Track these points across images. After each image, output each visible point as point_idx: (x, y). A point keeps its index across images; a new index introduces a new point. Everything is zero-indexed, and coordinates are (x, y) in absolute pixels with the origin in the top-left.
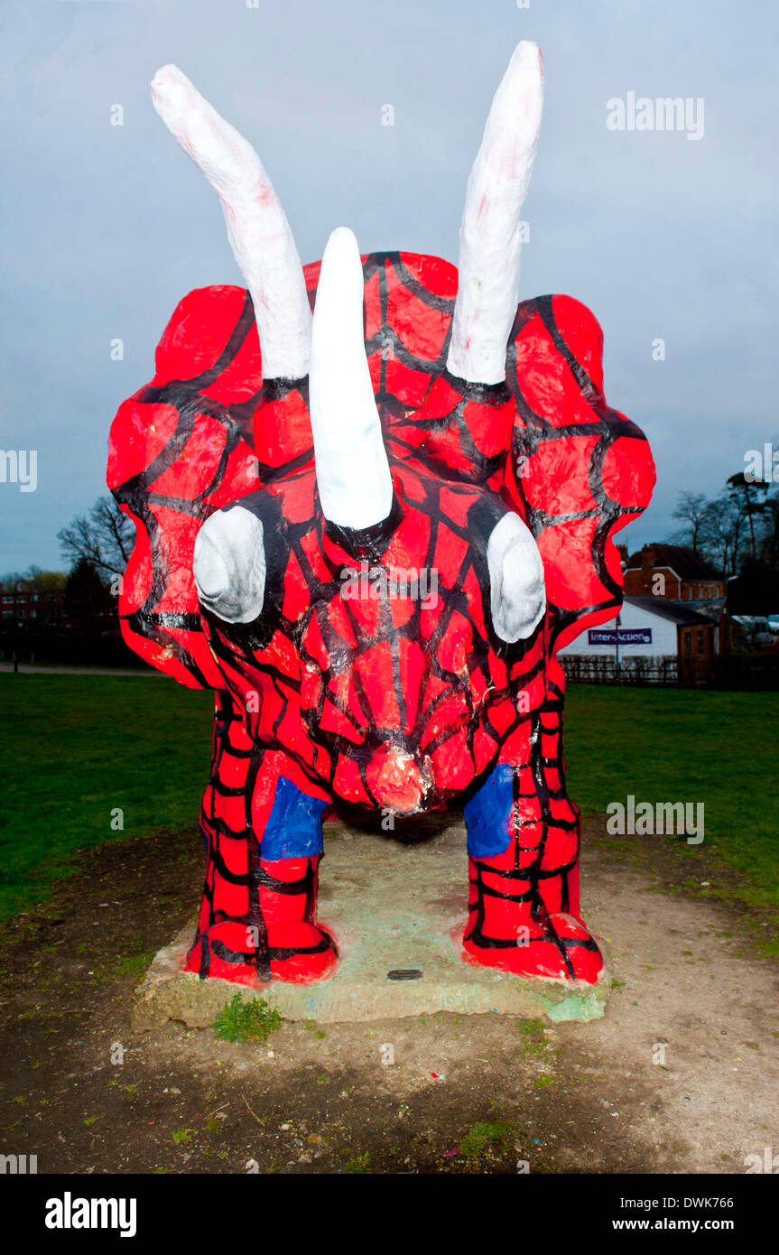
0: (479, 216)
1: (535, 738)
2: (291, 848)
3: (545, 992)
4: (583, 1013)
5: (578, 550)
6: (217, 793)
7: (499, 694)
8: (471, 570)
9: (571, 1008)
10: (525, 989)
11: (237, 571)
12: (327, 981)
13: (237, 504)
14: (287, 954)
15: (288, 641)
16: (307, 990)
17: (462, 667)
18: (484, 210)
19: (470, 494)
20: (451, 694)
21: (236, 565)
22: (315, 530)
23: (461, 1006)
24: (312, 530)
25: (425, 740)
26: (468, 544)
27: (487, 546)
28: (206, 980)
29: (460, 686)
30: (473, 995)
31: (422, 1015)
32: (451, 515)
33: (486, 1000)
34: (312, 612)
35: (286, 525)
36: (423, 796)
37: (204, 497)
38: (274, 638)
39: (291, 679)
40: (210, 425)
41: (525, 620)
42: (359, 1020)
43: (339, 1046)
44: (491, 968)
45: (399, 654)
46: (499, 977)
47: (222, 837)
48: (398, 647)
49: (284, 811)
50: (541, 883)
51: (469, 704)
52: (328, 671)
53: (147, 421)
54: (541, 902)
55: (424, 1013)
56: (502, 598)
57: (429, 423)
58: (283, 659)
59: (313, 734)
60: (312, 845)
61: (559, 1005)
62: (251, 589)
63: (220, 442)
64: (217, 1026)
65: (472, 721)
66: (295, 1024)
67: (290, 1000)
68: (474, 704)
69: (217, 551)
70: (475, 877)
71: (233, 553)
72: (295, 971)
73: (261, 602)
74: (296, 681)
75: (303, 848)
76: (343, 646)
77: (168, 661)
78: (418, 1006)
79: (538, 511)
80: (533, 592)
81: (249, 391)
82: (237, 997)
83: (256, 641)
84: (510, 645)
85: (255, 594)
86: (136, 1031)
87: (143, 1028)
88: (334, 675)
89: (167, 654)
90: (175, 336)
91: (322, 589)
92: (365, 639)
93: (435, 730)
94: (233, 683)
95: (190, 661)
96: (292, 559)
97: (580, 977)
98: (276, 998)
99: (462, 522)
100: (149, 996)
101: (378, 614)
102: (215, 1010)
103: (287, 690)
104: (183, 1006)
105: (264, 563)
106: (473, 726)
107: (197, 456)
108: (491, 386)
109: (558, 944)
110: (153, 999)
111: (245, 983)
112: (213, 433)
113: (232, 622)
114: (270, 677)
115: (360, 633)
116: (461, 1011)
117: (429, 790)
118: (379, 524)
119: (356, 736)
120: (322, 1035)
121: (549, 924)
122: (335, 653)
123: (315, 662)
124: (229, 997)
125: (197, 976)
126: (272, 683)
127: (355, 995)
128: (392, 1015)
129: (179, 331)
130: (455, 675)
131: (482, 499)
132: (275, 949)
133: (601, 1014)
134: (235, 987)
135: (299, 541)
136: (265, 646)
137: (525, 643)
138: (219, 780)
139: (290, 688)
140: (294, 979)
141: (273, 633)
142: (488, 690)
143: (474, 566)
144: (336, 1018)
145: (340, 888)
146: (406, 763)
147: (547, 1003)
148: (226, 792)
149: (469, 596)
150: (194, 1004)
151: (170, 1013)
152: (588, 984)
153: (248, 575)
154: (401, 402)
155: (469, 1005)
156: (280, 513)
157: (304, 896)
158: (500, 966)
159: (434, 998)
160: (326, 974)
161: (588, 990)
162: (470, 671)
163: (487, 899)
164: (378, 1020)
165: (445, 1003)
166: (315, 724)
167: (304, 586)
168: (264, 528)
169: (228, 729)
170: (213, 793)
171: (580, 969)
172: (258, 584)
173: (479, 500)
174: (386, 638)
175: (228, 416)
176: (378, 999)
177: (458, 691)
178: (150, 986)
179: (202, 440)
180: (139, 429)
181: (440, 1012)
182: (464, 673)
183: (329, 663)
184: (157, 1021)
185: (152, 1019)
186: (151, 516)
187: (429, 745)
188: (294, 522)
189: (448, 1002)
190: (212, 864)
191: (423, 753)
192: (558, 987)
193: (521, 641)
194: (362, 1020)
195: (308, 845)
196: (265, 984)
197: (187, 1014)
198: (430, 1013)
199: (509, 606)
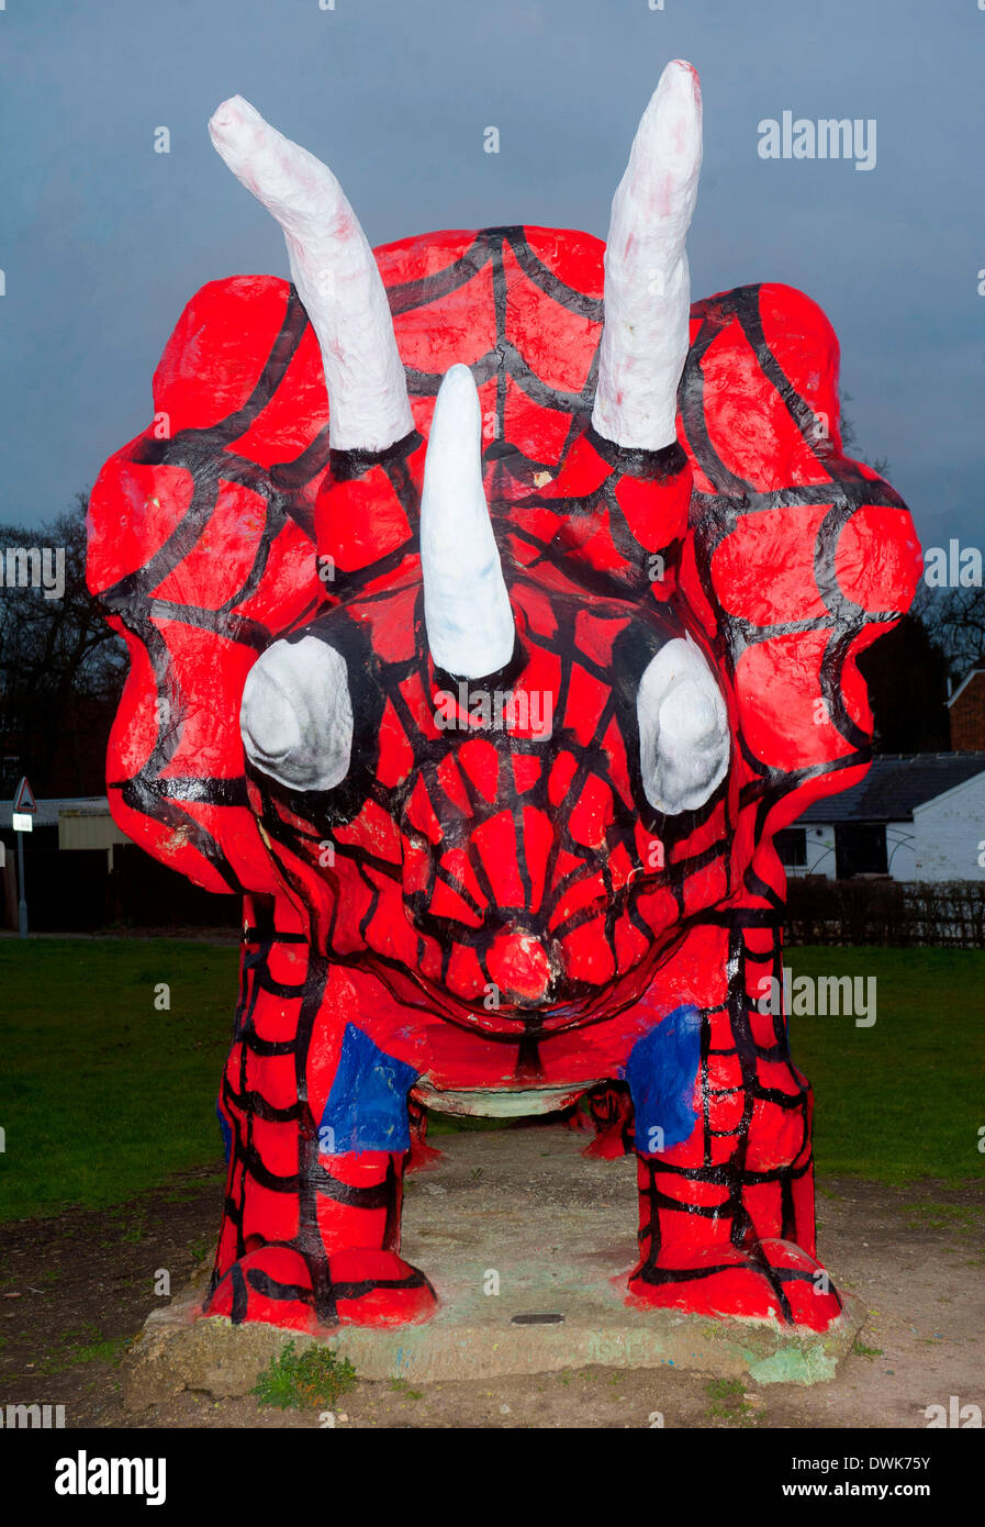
0: (626, 256)
1: (733, 968)
2: (364, 1136)
3: (746, 1340)
4: (804, 1373)
5: (799, 679)
6: (250, 1054)
7: (653, 878)
8: (614, 723)
9: (786, 1364)
10: (717, 1336)
11: (313, 722)
12: (422, 1326)
13: (308, 633)
14: (361, 1289)
15: (384, 813)
16: (393, 1337)
17: (599, 841)
18: (631, 250)
19: (618, 617)
20: (585, 872)
21: (311, 715)
22: (417, 674)
23: (621, 1358)
24: (414, 672)
25: (553, 924)
26: (610, 688)
27: (638, 689)
28: (241, 1326)
29: (596, 863)
30: (639, 1342)
31: (562, 1370)
32: (589, 652)
33: (658, 1349)
34: (417, 775)
35: (378, 665)
36: (550, 983)
37: (234, 605)
38: (364, 809)
39: (383, 862)
40: (241, 496)
41: (693, 784)
42: (470, 1378)
43: (442, 1408)
44: (667, 1310)
45: (523, 824)
46: (679, 1321)
47: (258, 1121)
48: (522, 816)
49: (354, 1077)
50: (746, 1190)
51: (608, 884)
52: (439, 845)
53: (147, 490)
54: (749, 1222)
55: (566, 1367)
56: (657, 756)
57: (566, 505)
58: (375, 835)
59: (420, 922)
60: (395, 1135)
61: (767, 1360)
62: (333, 747)
63: (257, 522)
64: (257, 1392)
65: (613, 906)
66: (377, 1385)
67: (367, 1352)
68: (614, 886)
69: (284, 696)
70: (647, 1185)
71: (307, 699)
72: (375, 1310)
73: (348, 762)
74: (391, 865)
75: (382, 1138)
76: (456, 816)
77: (179, 851)
78: (557, 1357)
79: (737, 620)
80: (708, 746)
81: (298, 444)
82: (290, 1348)
83: (337, 814)
84: (670, 818)
85: (338, 753)
86: (135, 1408)
87: (147, 1402)
88: (447, 850)
89: (179, 839)
90: (183, 360)
91: (429, 748)
92: (483, 807)
93: (566, 913)
94: (293, 875)
95: (214, 851)
96: (389, 708)
97: (799, 1322)
98: (347, 1348)
99: (603, 659)
100: (156, 1353)
101: (498, 777)
102: (256, 1369)
103: (379, 879)
104: (208, 1365)
105: (351, 713)
106: (614, 912)
107: (222, 545)
108: (654, 453)
109: (769, 1275)
110: (162, 1356)
111: (300, 1329)
112: (247, 509)
113: (301, 789)
114: (352, 862)
115: (478, 800)
116: (621, 1364)
117: (558, 978)
118: (498, 672)
119: (474, 920)
120: (417, 1396)
121: (760, 1253)
122: (448, 824)
123: (423, 836)
124: (276, 1349)
125: (229, 1322)
126: (356, 870)
127: (463, 1344)
128: (520, 1369)
129: (191, 351)
130: (591, 850)
131: (634, 623)
132: (344, 1285)
133: (831, 1374)
134: (285, 1334)
135: (397, 686)
136: (351, 820)
137: (694, 815)
138: (254, 1032)
139: (382, 875)
140: (373, 1322)
141: (363, 801)
142: (634, 870)
143: (618, 717)
144: (436, 1375)
145: (429, 1245)
146: (531, 945)
147: (749, 1356)
148: (265, 1049)
149: (610, 755)
150: (225, 1362)
151: (188, 1376)
152: (812, 1332)
153: (328, 729)
154: (527, 457)
155: (632, 1357)
156: (370, 648)
157: (383, 1212)
158: (681, 1305)
159: (581, 1346)
160: (420, 1318)
161: (813, 1341)
162: (609, 846)
163: (664, 1214)
164: (499, 1377)
165: (598, 1353)
166: (424, 911)
167: (406, 743)
168: (349, 668)
169: (266, 957)
170: (244, 1053)
171: (801, 1311)
172: (342, 740)
173: (629, 627)
174: (508, 806)
175: (268, 483)
176: (498, 1348)
177: (594, 870)
178: (155, 1340)
179: (230, 518)
180: (135, 505)
181: (589, 1367)
182: (602, 848)
183: (440, 836)
184: (167, 1389)
185: (161, 1389)
186: (155, 635)
187: (559, 928)
188: (390, 661)
189: (602, 1352)
190: (240, 1167)
191: (551, 937)
192: (766, 1332)
193: (687, 814)
194: (475, 1378)
195: (390, 1132)
196: (329, 1330)
197: (214, 1378)
198: (575, 1367)
199: (669, 766)
